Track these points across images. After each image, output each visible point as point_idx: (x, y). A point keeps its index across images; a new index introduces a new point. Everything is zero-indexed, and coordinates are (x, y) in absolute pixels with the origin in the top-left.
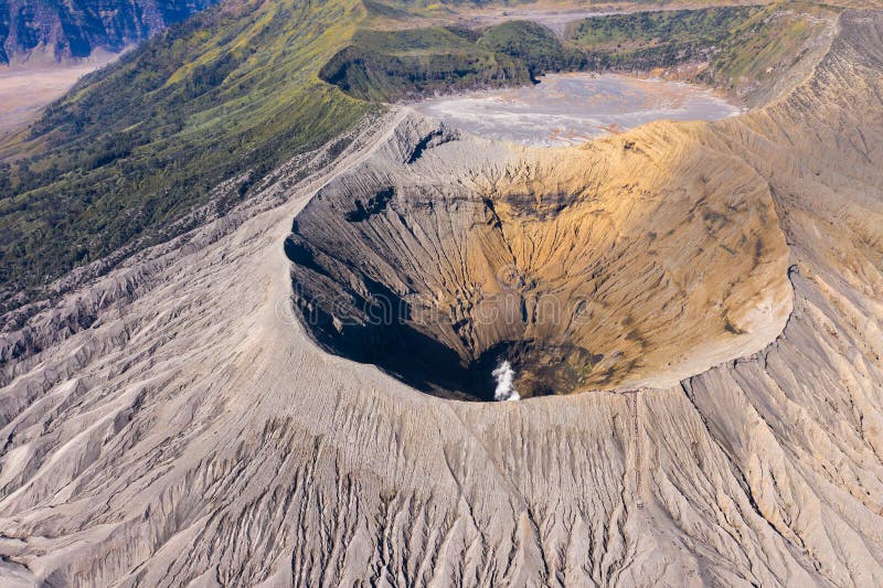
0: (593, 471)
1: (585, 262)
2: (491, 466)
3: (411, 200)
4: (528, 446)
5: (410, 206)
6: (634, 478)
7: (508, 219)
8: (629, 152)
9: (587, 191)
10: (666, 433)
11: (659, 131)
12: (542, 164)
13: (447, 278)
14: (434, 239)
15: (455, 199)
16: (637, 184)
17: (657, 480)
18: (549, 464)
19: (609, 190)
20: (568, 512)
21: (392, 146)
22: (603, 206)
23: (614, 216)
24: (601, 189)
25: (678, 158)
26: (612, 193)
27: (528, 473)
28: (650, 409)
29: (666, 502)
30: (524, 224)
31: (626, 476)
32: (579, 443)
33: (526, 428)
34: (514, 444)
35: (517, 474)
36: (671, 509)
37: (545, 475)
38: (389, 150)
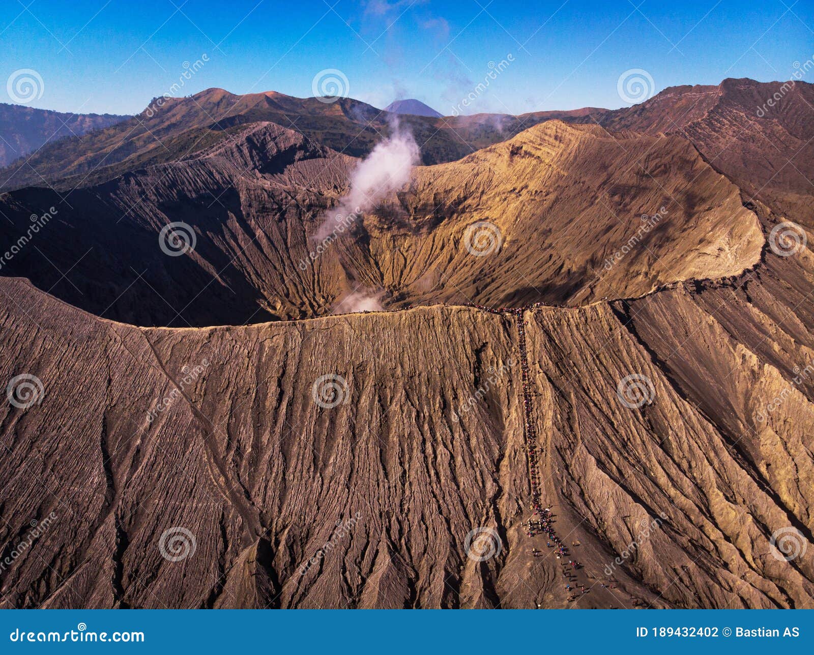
0: (429, 450)
1: (465, 273)
2: (198, 444)
3: (255, 204)
4: (290, 404)
5: (253, 211)
6: (521, 467)
7: (376, 233)
8: (516, 158)
9: (469, 201)
10: (586, 381)
11: (549, 132)
12: (419, 180)
13: (292, 289)
14: (280, 246)
15: (310, 207)
16: (526, 187)
17: (576, 470)
18: (331, 437)
19: (494, 196)
20: (357, 544)
21: (240, 151)
22: (487, 214)
23: (499, 223)
24: (484, 198)
25: (573, 154)
26: (498, 199)
27: (278, 462)
28: (551, 340)
29: (599, 518)
30: (394, 238)
31: (505, 462)
32: (400, 395)
33: (292, 369)
34: (259, 401)
35: (254, 462)
36: (613, 536)
37: (318, 464)
38: (237, 154)
